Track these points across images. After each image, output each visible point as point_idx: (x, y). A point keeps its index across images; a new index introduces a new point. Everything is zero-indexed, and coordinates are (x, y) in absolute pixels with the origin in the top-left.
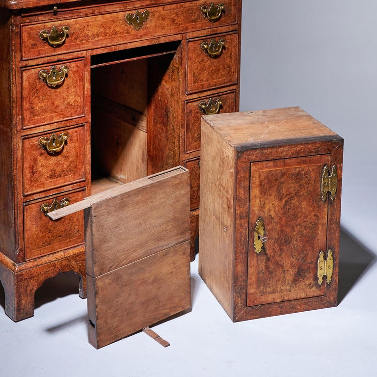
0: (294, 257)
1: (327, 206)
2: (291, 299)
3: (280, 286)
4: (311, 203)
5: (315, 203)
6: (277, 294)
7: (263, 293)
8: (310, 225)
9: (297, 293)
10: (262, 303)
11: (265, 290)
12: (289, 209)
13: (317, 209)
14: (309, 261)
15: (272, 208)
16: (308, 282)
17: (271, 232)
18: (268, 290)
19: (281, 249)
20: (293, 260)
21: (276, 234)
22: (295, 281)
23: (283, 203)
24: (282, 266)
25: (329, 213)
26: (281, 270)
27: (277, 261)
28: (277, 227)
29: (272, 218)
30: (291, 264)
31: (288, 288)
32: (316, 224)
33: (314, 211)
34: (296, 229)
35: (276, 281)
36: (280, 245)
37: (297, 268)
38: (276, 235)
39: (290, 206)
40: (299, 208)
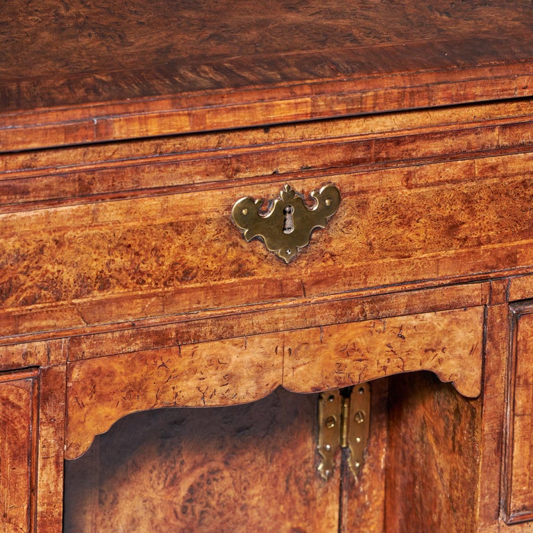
1: (335, 495)
4: (281, 490)
5: (293, 488)
12: (202, 512)
13: (300, 508)
25: (345, 521)
33: (290, 518)
39: (208, 505)
40: (238, 511)
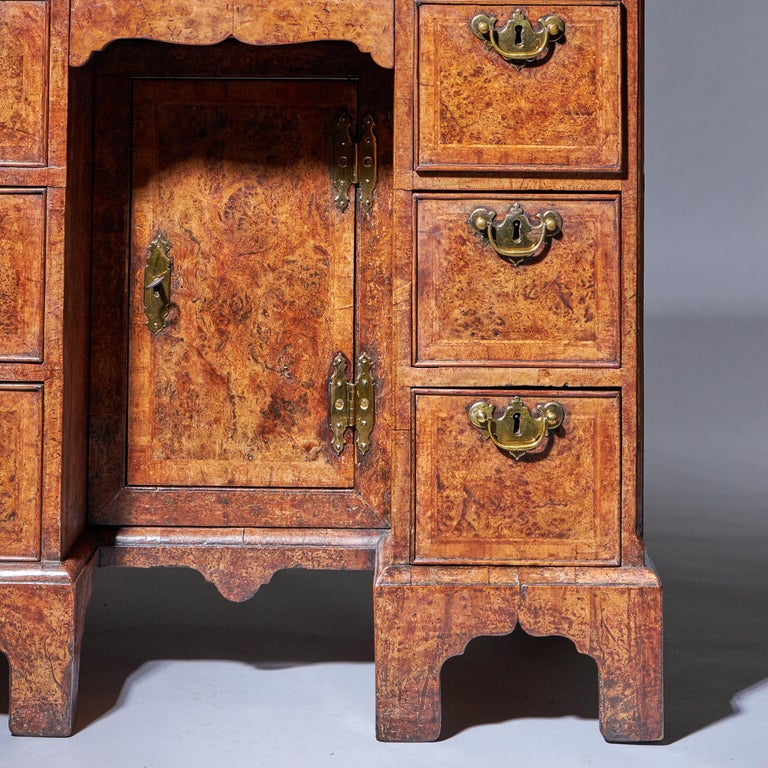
0: (260, 360)
1: (351, 225)
2: (255, 482)
4: (305, 213)
5: (314, 212)
6: (212, 462)
7: (173, 452)
8: (305, 275)
9: (272, 468)
10: (170, 482)
11: (176, 444)
12: (241, 219)
13: (322, 231)
14: (304, 379)
15: (192, 211)
16: (301, 441)
17: (191, 279)
18: (187, 444)
19: (221, 333)
20: (258, 368)
21: (204, 286)
22: (264, 432)
23: (225, 200)
24: (225, 381)
25: (359, 248)
26: (223, 393)
27: (210, 365)
28: (210, 267)
29: (194, 240)
30: (253, 380)
31: (244, 447)
32: (321, 275)
33: (314, 237)
34: (263, 280)
35: (209, 424)
36: (219, 319)
37: (269, 393)
38: (207, 290)
39: (245, 214)
40: (270, 223)
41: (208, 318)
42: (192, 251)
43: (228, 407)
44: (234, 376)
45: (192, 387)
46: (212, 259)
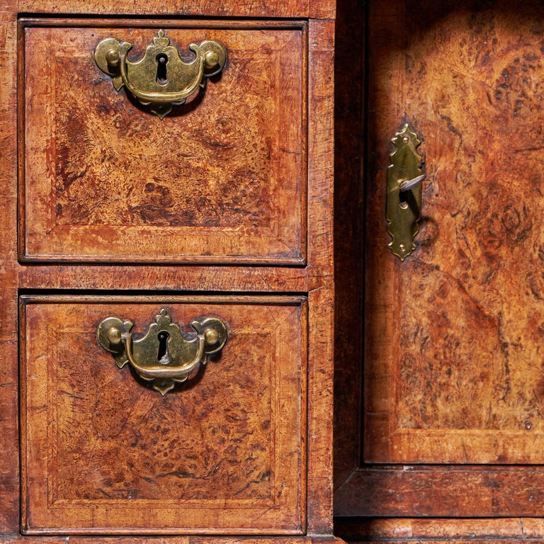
2: (534, 459)
3: (488, 404)
6: (477, 431)
7: (425, 419)
10: (421, 460)
11: (429, 409)
12: (518, 102)
15: (451, 90)
17: (450, 184)
18: (443, 408)
19: (490, 258)
21: (468, 193)
23: (497, 76)
24: (495, 324)
26: (492, 340)
27: (476, 302)
28: (475, 168)
29: (454, 130)
30: (532, 321)
31: (520, 412)
35: (474, 381)
36: (488, 240)
38: (471, 200)
39: (524, 94)
41: (472, 238)
42: (451, 146)
43: (499, 359)
44: (506, 317)
45: (451, 332)
46: (479, 157)
